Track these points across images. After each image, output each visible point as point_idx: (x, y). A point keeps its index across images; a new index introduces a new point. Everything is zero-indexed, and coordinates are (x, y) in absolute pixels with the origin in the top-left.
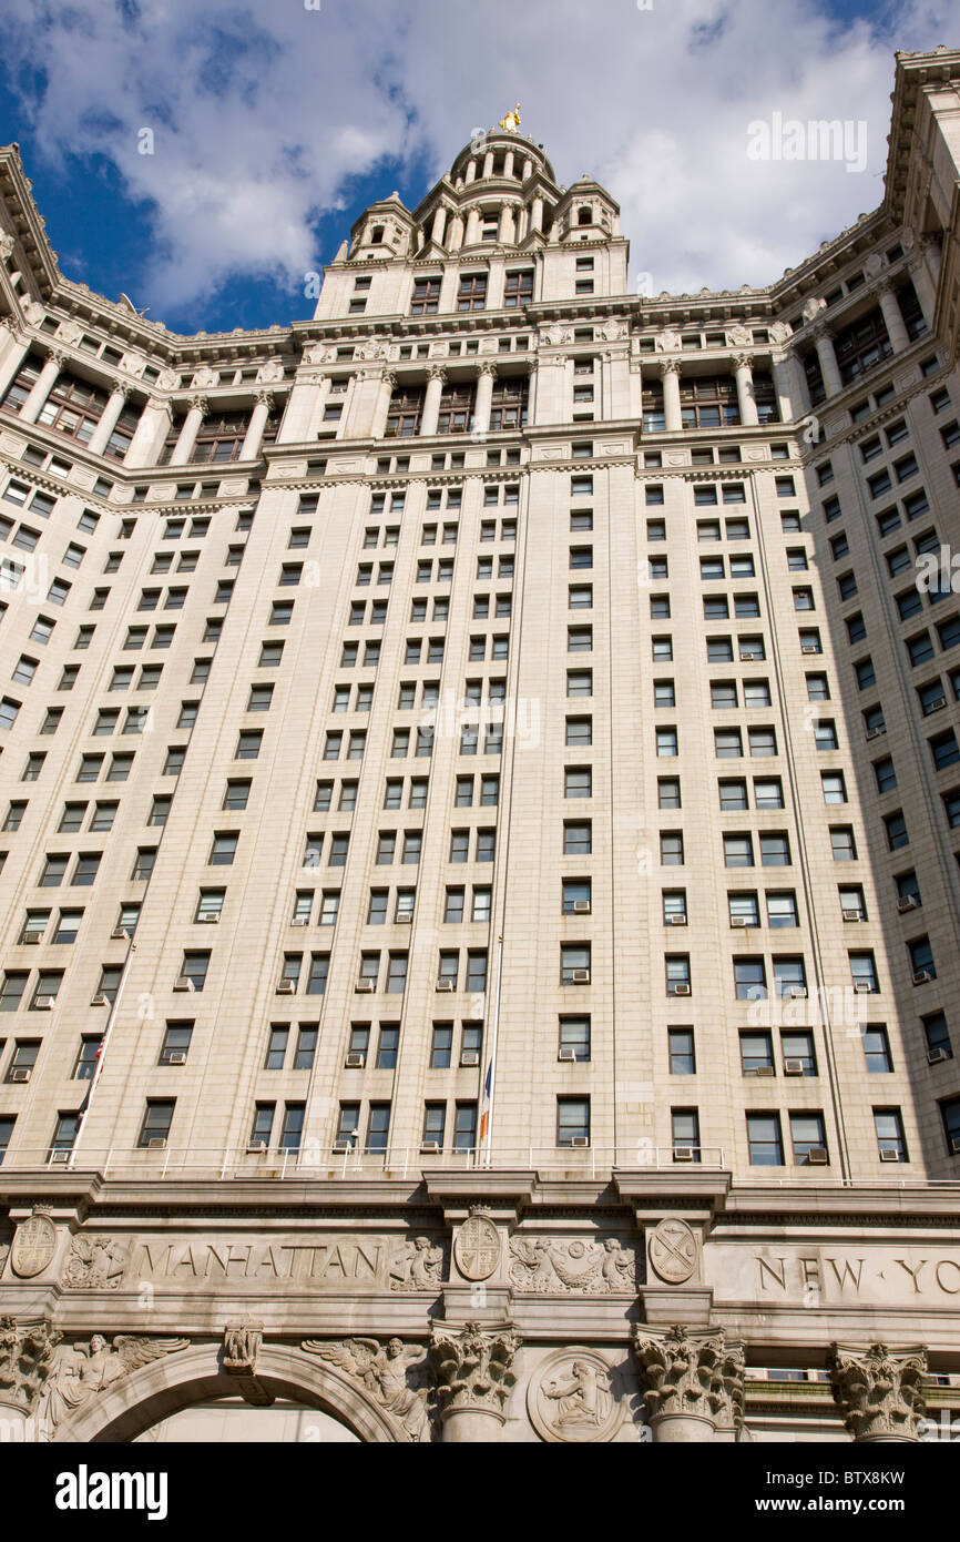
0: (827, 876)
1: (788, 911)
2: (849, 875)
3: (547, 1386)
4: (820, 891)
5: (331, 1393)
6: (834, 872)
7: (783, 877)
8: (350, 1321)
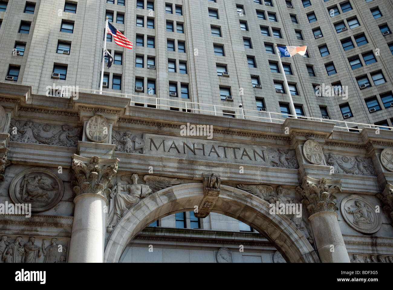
0: (308, 80)
1: (294, 90)
2: (315, 81)
3: (347, 209)
4: (306, 85)
5: (256, 206)
6: (310, 79)
7: (292, 78)
8: (259, 178)
